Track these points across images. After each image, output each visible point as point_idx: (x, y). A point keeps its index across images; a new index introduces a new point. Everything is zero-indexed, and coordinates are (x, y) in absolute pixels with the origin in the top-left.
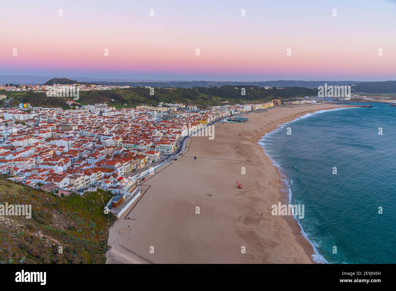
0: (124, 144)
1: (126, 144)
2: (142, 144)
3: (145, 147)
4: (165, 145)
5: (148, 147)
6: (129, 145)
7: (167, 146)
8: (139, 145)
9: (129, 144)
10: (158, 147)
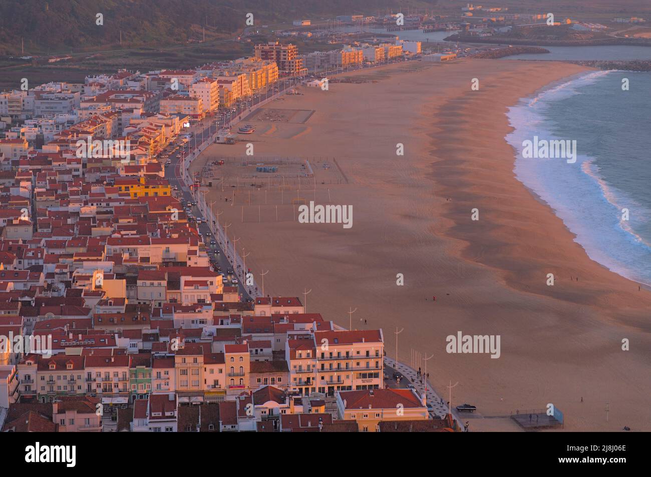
0: (47, 374)
1: (70, 372)
2: (189, 359)
3: (216, 376)
4: (353, 348)
5: (237, 370)
6: (89, 378)
7: (363, 353)
8: (172, 365)
9: (94, 371)
10: (304, 364)
